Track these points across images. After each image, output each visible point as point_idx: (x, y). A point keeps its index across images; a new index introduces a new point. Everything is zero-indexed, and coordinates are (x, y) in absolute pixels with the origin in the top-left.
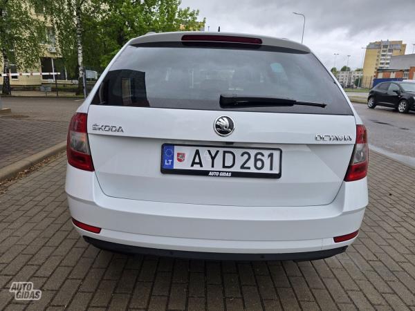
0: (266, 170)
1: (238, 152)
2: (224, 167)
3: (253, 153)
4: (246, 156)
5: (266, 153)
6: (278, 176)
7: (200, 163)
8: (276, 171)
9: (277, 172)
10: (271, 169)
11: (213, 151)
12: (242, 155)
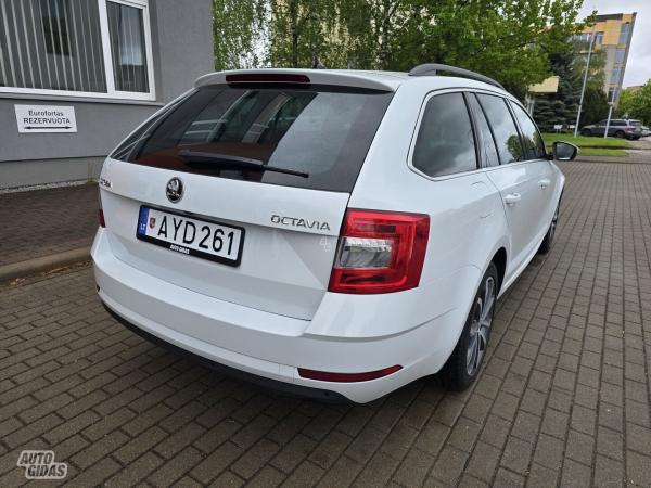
0: (223, 253)
1: (199, 225)
2: (185, 241)
3: (214, 228)
4: (206, 231)
5: (227, 231)
6: (235, 264)
7: (165, 233)
8: (233, 256)
9: (235, 258)
10: (229, 253)
11: (178, 219)
12: (203, 229)
